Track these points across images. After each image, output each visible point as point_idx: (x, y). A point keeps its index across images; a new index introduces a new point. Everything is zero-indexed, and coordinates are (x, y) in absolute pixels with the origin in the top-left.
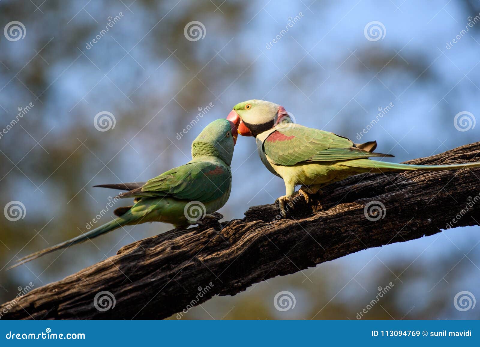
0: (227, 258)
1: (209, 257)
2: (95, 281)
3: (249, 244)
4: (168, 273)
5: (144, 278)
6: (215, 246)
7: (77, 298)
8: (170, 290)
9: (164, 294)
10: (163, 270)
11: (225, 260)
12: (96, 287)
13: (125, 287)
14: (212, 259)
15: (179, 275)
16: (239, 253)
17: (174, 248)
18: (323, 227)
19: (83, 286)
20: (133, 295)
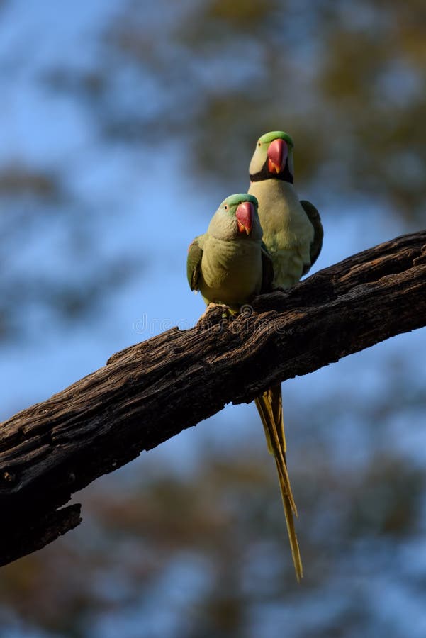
0: (240, 358)
1: (219, 359)
2: (91, 397)
3: (264, 339)
4: (174, 382)
5: (147, 389)
6: (224, 345)
7: (72, 419)
8: (178, 401)
9: (172, 407)
10: (168, 378)
11: (238, 360)
12: (92, 405)
13: (126, 402)
14: (223, 361)
15: (187, 383)
16: (254, 351)
17: (177, 351)
18: (347, 312)
19: (77, 404)
20: (136, 410)
